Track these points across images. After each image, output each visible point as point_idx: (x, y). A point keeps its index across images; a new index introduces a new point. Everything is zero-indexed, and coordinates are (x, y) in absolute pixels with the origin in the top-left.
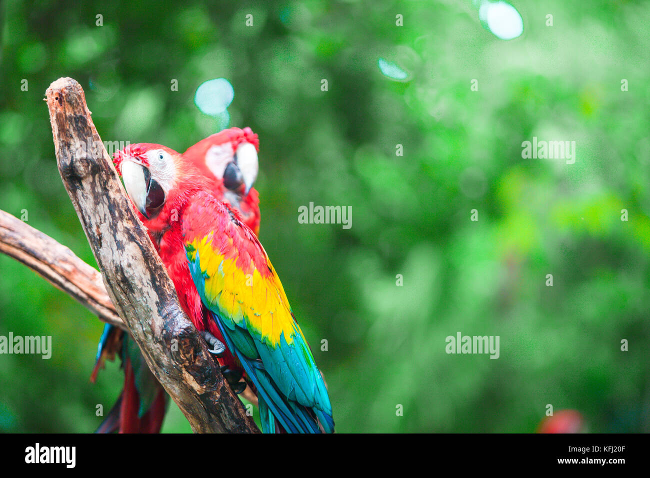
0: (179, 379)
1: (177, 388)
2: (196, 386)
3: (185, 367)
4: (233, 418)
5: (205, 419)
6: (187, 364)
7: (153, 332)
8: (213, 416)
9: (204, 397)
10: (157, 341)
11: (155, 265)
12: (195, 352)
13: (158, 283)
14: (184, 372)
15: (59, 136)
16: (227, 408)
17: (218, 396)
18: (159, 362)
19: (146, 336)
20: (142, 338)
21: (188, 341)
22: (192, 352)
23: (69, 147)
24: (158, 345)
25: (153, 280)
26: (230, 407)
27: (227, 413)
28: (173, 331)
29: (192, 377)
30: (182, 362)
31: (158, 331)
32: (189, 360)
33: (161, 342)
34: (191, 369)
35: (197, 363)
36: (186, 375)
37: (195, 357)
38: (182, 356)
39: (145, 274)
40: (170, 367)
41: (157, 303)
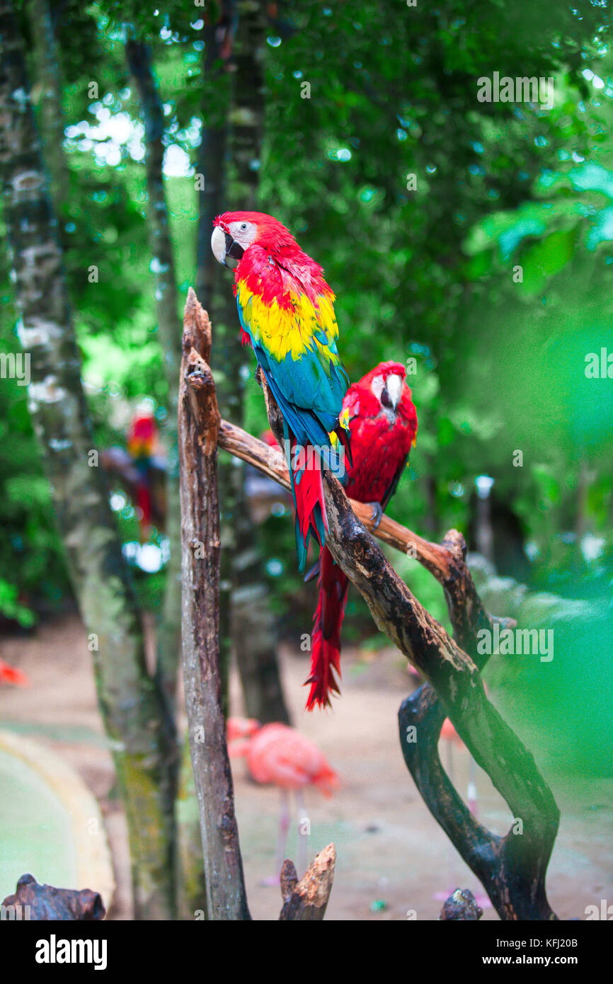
0: (354, 568)
1: (352, 573)
2: (365, 573)
3: (358, 560)
4: (392, 592)
5: (373, 594)
6: (359, 558)
7: (335, 536)
8: (378, 591)
9: (371, 580)
10: (337, 542)
11: (336, 489)
12: (365, 549)
13: (338, 502)
14: (357, 563)
15: (269, 400)
16: (388, 586)
17: (381, 578)
18: (340, 556)
19: (330, 539)
20: (328, 540)
21: (359, 544)
22: (362, 550)
23: (276, 409)
24: (339, 545)
25: (335, 500)
26: (391, 585)
27: (388, 589)
28: (349, 537)
29: (363, 567)
30: (355, 557)
31: (338, 535)
32: (361, 556)
33: (341, 544)
34: (363, 561)
35: (366, 557)
36: (359, 565)
37: (365, 553)
38: (355, 554)
39: (329, 497)
40: (347, 560)
41: (338, 516)
